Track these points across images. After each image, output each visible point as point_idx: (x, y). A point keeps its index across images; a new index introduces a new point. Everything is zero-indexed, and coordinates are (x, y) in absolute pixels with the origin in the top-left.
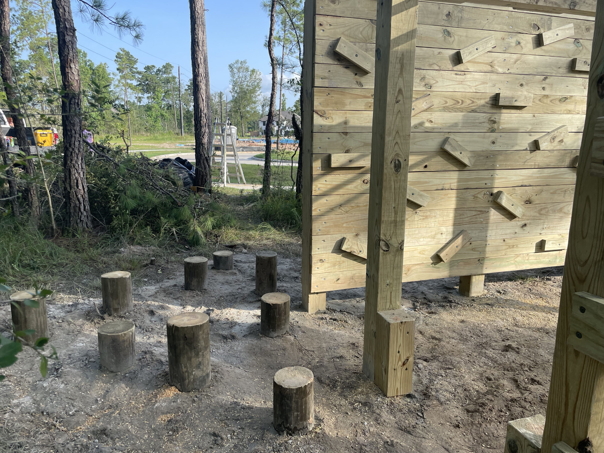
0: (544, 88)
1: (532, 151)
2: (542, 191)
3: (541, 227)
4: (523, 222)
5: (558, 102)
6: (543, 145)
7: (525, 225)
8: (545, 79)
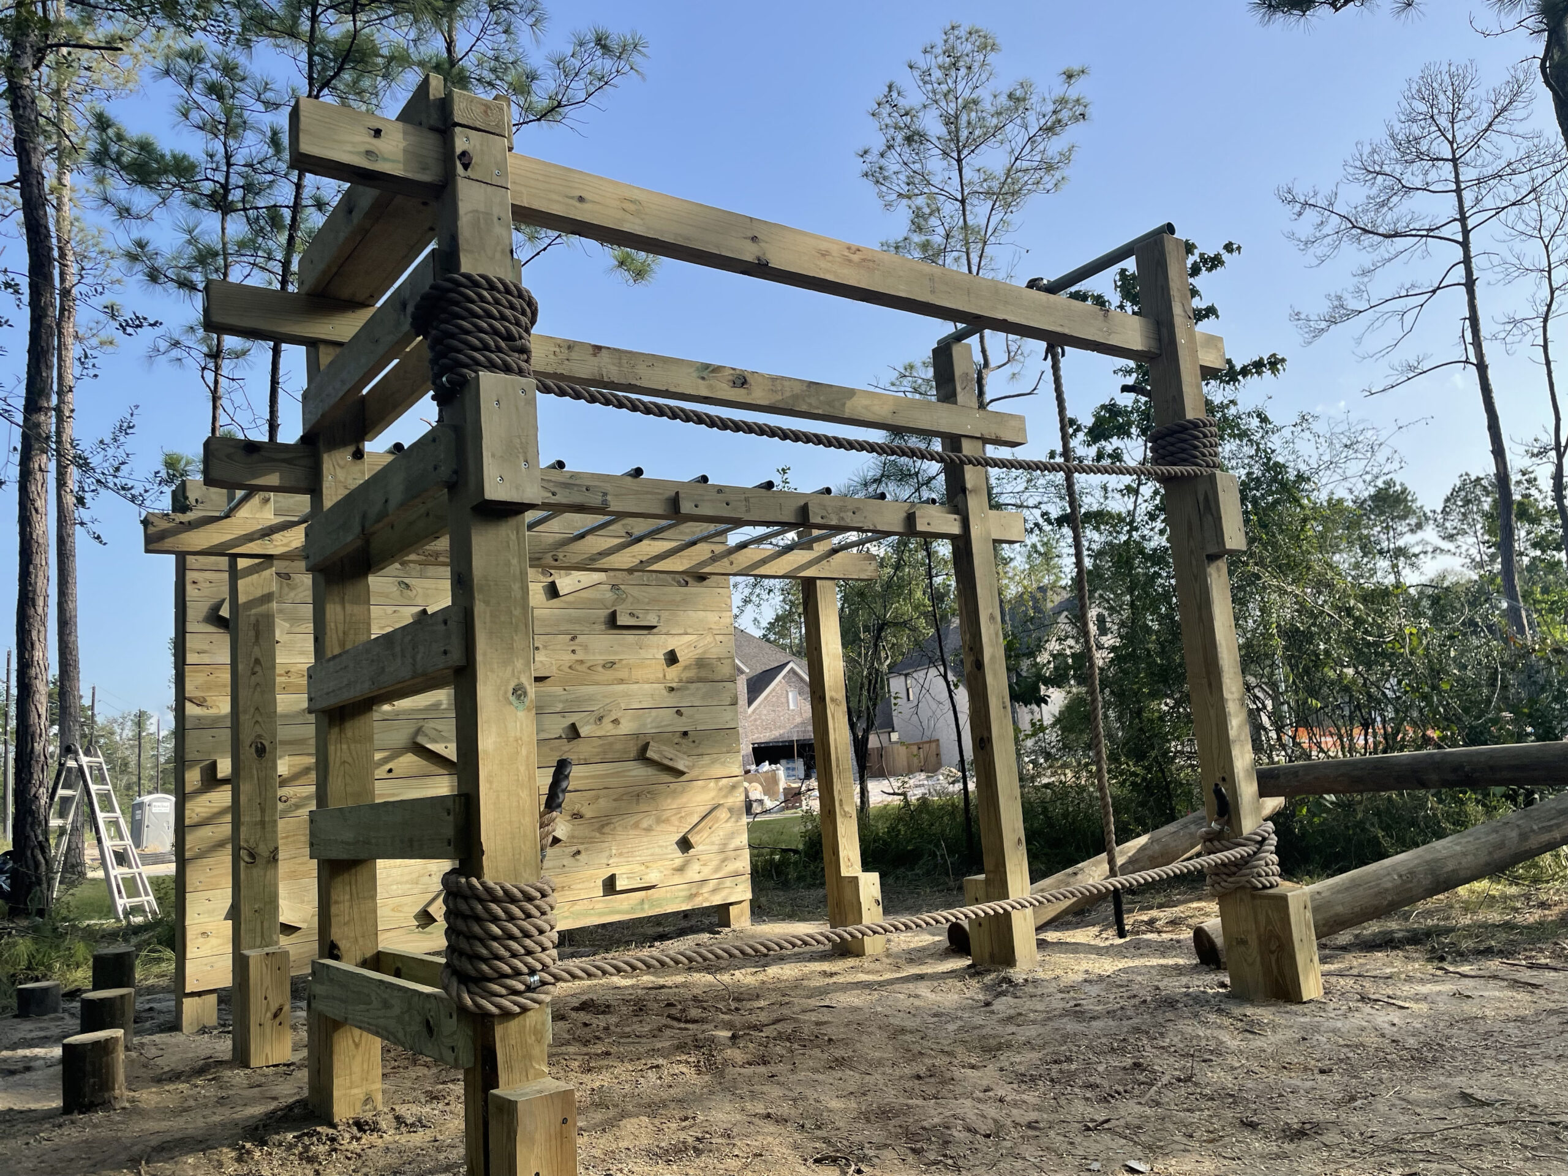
0: (573, 651)
1: (570, 740)
2: (597, 798)
3: (607, 854)
4: (574, 849)
5: (600, 669)
6: (584, 731)
7: (579, 852)
8: (573, 639)
